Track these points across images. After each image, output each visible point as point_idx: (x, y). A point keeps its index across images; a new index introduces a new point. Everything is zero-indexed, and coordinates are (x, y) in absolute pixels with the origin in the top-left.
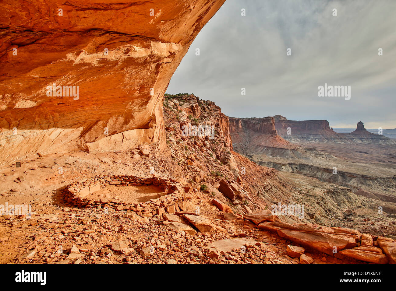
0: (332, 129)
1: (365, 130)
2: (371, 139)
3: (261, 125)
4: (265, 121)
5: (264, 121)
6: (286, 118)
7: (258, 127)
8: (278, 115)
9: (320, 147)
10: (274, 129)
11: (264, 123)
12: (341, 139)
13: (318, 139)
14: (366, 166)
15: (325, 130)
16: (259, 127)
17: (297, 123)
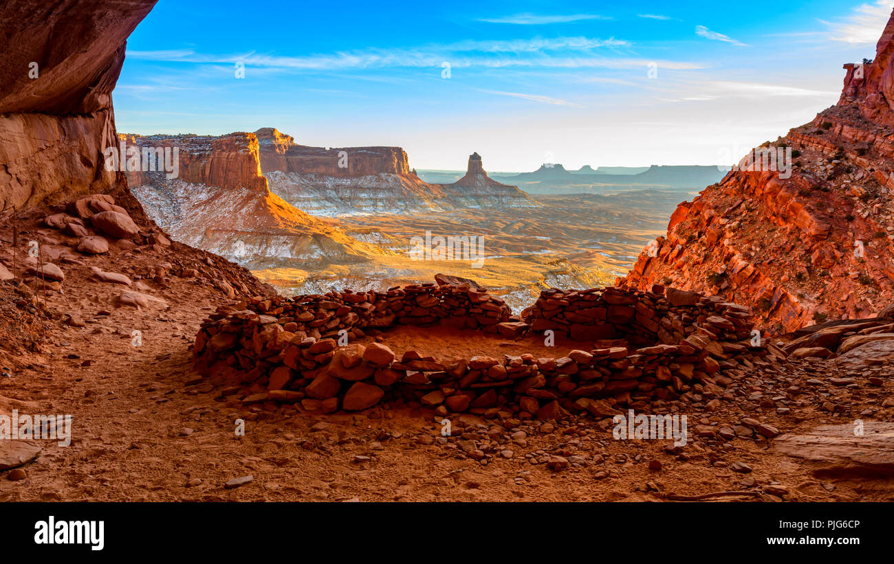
0: (414, 172)
1: (484, 173)
2: (497, 196)
3: (216, 160)
4: (227, 145)
5: (225, 148)
6: (292, 139)
7: (204, 166)
8: (267, 127)
9: (387, 222)
10: (260, 174)
11: (225, 154)
12: (435, 198)
13: (381, 200)
14: (489, 264)
15: (397, 175)
16: (208, 166)
17: (324, 155)
